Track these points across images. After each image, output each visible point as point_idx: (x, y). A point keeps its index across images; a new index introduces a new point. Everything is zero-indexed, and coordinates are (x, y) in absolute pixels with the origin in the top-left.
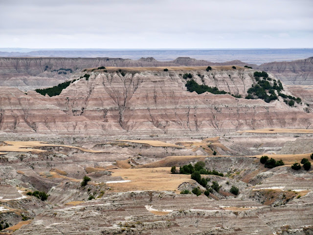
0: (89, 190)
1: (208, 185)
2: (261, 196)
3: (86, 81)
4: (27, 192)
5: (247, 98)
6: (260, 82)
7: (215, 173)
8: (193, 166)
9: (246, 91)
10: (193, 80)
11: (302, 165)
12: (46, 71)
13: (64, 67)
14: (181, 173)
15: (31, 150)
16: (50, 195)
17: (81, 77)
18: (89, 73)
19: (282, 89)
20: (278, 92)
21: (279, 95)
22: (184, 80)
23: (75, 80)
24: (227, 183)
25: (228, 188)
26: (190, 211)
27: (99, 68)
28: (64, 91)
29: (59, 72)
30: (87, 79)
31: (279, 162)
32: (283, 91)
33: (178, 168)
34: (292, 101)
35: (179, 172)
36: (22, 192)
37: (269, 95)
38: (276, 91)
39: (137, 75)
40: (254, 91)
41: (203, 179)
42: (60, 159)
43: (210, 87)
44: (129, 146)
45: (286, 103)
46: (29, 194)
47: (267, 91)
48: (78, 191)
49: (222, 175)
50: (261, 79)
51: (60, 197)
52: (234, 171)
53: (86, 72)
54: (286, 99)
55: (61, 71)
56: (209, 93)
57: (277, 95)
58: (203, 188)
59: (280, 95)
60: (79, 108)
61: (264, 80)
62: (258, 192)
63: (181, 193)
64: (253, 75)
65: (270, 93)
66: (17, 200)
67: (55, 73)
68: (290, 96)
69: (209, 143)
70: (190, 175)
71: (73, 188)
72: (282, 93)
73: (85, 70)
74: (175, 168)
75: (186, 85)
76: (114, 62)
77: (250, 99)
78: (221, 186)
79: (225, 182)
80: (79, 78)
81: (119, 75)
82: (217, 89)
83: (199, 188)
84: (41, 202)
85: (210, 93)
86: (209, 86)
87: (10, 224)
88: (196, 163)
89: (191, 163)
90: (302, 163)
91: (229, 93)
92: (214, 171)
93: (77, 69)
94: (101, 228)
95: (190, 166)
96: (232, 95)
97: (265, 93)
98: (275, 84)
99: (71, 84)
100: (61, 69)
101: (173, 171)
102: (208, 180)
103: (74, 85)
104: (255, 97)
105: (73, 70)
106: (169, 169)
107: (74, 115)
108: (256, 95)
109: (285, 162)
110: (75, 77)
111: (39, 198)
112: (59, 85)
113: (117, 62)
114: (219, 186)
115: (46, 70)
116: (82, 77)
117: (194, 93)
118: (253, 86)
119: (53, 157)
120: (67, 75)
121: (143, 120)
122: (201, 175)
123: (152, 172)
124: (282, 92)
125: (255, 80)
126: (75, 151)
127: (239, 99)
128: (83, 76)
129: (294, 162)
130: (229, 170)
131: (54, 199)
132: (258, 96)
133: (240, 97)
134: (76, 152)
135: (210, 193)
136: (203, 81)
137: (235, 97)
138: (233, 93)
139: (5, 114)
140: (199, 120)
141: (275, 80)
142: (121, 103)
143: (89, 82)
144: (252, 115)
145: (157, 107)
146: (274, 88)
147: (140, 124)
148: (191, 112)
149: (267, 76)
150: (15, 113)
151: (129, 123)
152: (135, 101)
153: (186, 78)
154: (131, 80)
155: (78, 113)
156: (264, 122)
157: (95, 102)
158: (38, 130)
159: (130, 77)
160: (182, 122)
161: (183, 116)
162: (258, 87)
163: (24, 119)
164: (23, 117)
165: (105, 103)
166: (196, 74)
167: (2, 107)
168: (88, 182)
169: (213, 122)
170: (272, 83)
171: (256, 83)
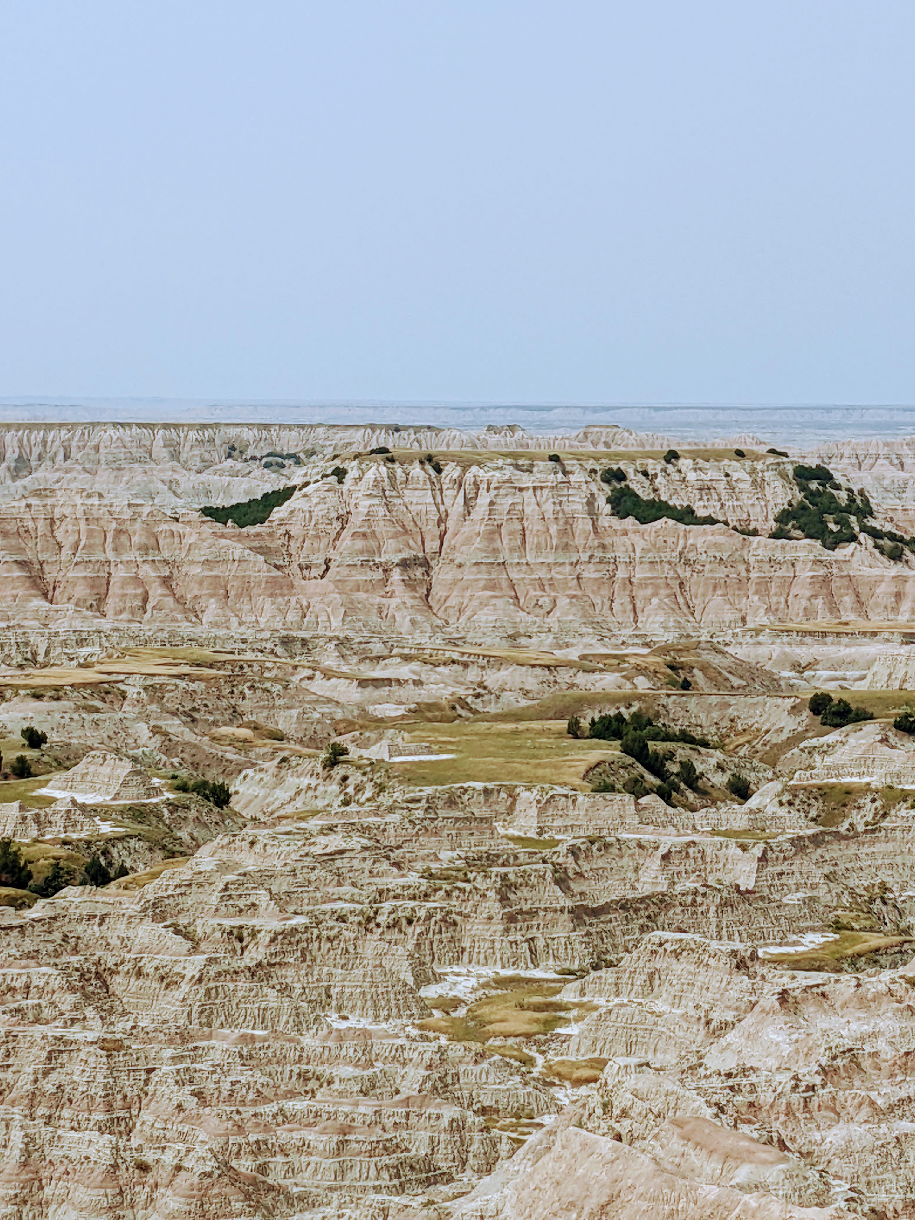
0: (343, 780)
1: (668, 771)
2: (812, 801)
3: (338, 486)
4: (176, 782)
5: (775, 536)
6: (811, 495)
7: (685, 738)
8: (627, 717)
9: (771, 517)
10: (627, 487)
12: (229, 460)
13: (278, 449)
14: (594, 735)
15: (186, 669)
16: (237, 793)
17: (325, 476)
18: (346, 465)
19: (871, 513)
20: (859, 521)
21: (861, 531)
22: (605, 486)
23: (306, 484)
24: (720, 767)
25: (720, 780)
26: (618, 840)
27: (372, 452)
28: (278, 513)
29: (264, 460)
30: (340, 482)
31: (860, 711)
32: (870, 519)
33: (585, 724)
34: (897, 547)
35: (587, 733)
36: (163, 781)
37: (834, 528)
38: (853, 518)
39: (474, 469)
40: (794, 518)
41: (655, 753)
42: (265, 696)
43: (675, 507)
44: (453, 662)
45: (882, 553)
46: (182, 787)
47: (829, 518)
48: (314, 782)
49: (705, 744)
50: (814, 485)
53: (337, 462)
54: (881, 542)
55: (270, 459)
56: (671, 522)
57: (857, 529)
58: (652, 780)
59: (864, 529)
60: (318, 559)
61: (821, 488)
62: (805, 789)
63: (593, 791)
64: (791, 474)
65: (836, 523)
66: (151, 803)
67: (254, 465)
68: (890, 533)
69: (669, 658)
70: (619, 742)
71: (301, 774)
72: (869, 524)
73: (335, 457)
74: (577, 723)
75: (609, 501)
76: (413, 437)
77: (783, 541)
78: (702, 774)
79: (713, 761)
80: (319, 477)
81: (425, 471)
82: (693, 512)
83: (642, 777)
84: (216, 809)
85: (674, 522)
86: (671, 503)
87: (132, 868)
88: (634, 709)
89: (623, 710)
91: (726, 523)
92: (683, 732)
93: (314, 453)
94: (376, 880)
95: (619, 718)
96: (735, 529)
97: (824, 523)
98: (852, 500)
99: (297, 494)
100: (268, 455)
101: (574, 731)
102: (671, 756)
103: (305, 496)
104: (798, 533)
105: (302, 456)
106: (564, 724)
107: (304, 578)
108: (799, 528)
109: (877, 710)
110: (306, 475)
111: (207, 798)
112: (266, 496)
113: (421, 436)
114: (697, 773)
115: (230, 456)
116: (327, 476)
117: (631, 520)
118: (790, 505)
119: (246, 691)
120: (285, 471)
121: (492, 593)
122: (650, 743)
124: (871, 522)
125: (796, 488)
127: (751, 538)
128: (329, 472)
129: (902, 712)
131: (250, 801)
132: (803, 531)
133: (755, 533)
134: (310, 678)
135: (674, 794)
136: (655, 490)
137: (742, 532)
138: (737, 524)
139: (119, 573)
140: (641, 594)
141: (850, 490)
142: (432, 545)
143: (345, 488)
144: (788, 583)
145: (530, 558)
146: (848, 510)
147: (483, 604)
148: (621, 574)
149: (830, 477)
150: (147, 571)
151: (453, 602)
152: (468, 541)
153: (608, 481)
154: (459, 483)
155: (315, 572)
156: (819, 602)
157: (360, 544)
158: (206, 618)
159: (456, 475)
160: (598, 601)
161: (599, 583)
162: (804, 508)
163: (170, 588)
164: (166, 581)
165: (390, 545)
166: (636, 471)
167: (110, 555)
168: (342, 758)
169: (681, 600)
170: (842, 496)
171: (800, 496)
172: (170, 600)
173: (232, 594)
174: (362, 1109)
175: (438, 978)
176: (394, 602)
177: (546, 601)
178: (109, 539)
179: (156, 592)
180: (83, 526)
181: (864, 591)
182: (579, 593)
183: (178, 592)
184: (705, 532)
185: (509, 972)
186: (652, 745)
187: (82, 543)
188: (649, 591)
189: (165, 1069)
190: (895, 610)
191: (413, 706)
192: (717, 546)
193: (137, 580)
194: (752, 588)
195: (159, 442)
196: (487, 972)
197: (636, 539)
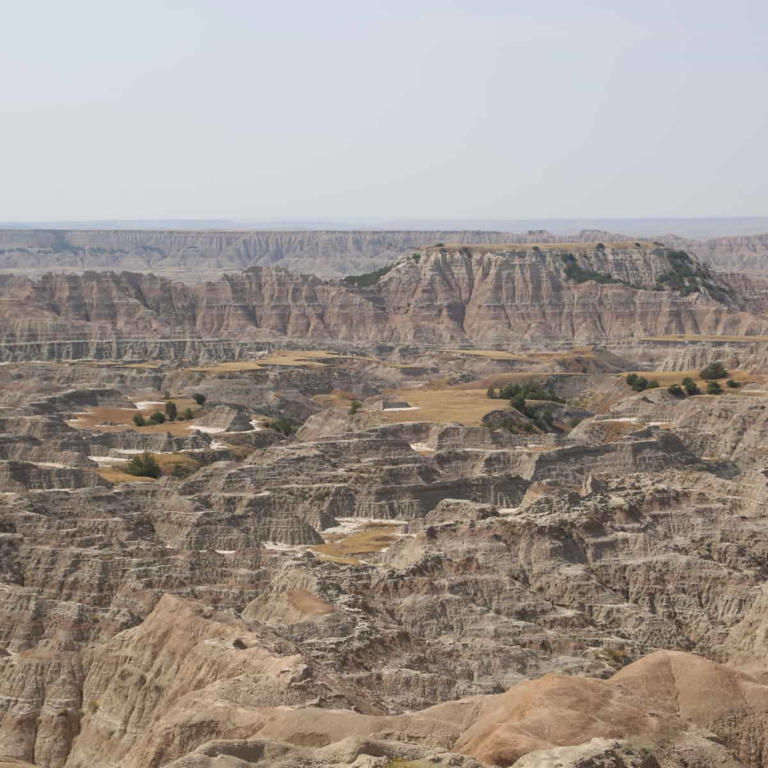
0: (358, 421)
2: (602, 431)
3: (415, 265)
4: (266, 422)
5: (655, 289)
6: (676, 266)
7: (554, 398)
8: (521, 387)
9: (654, 279)
10: (575, 264)
11: (683, 387)
14: (502, 397)
16: (306, 427)
18: (420, 253)
19: (709, 277)
20: (702, 280)
21: (702, 286)
22: (564, 264)
23: (399, 263)
26: (464, 452)
27: (435, 246)
28: (383, 279)
30: (417, 262)
31: (652, 383)
33: (497, 391)
34: (722, 295)
35: (498, 396)
36: (258, 422)
37: (687, 284)
38: (698, 279)
39: (489, 254)
40: (666, 279)
41: (530, 406)
45: (713, 298)
46: (267, 425)
47: (686, 279)
49: (563, 401)
50: (679, 261)
51: (319, 431)
52: (590, 395)
54: (713, 292)
56: (594, 282)
57: (700, 285)
59: (704, 285)
60: (403, 304)
61: (682, 263)
62: (600, 424)
64: (666, 255)
65: (689, 282)
66: (245, 434)
68: (719, 287)
69: (576, 356)
70: (510, 400)
71: (338, 418)
74: (493, 390)
75: (565, 271)
77: (659, 291)
80: (405, 260)
81: (462, 256)
82: (610, 277)
85: (596, 282)
86: (598, 272)
89: (520, 384)
90: (684, 384)
95: (517, 387)
97: (682, 282)
98: (699, 269)
99: (393, 269)
101: (491, 395)
102: (538, 408)
103: (398, 270)
104: (668, 287)
106: (485, 391)
107: (395, 314)
108: (669, 285)
109: (661, 383)
110: (401, 258)
116: (410, 259)
118: (665, 272)
121: (496, 321)
123: (460, 396)
124: (708, 281)
125: (668, 263)
126: (374, 365)
128: (411, 256)
129: (672, 384)
130: (582, 395)
132: (671, 286)
133: (643, 288)
136: (590, 265)
137: (636, 288)
139: (295, 312)
140: (577, 321)
141: (698, 264)
142: (465, 296)
143: (419, 265)
144: (656, 315)
145: (517, 302)
146: (696, 275)
147: (490, 328)
148: (566, 310)
149: (687, 257)
150: (309, 311)
151: (475, 326)
152: (484, 294)
153: (565, 261)
154: (480, 262)
155: (402, 311)
156: (673, 325)
157: (426, 295)
158: (341, 336)
159: (478, 258)
160: (553, 325)
161: (554, 315)
162: (672, 274)
163: (322, 320)
164: (321, 317)
165: (441, 296)
166: (580, 255)
167: (290, 302)
168: (358, 410)
169: (598, 324)
170: (694, 267)
171: (670, 267)
172: (322, 326)
173: (354, 323)
174: (233, 590)
175: (336, 524)
176: (442, 327)
177: (524, 325)
178: (290, 294)
179: (314, 322)
180: (276, 287)
181: (698, 318)
182: (543, 321)
183: (326, 322)
184: (612, 288)
185: (377, 521)
186: (528, 402)
187: (276, 295)
188: (581, 320)
189: (133, 570)
190: (715, 327)
191: (427, 382)
192: (619, 295)
193: (304, 315)
194: (637, 317)
195: (350, 240)
196: (365, 521)
197: (574, 291)
